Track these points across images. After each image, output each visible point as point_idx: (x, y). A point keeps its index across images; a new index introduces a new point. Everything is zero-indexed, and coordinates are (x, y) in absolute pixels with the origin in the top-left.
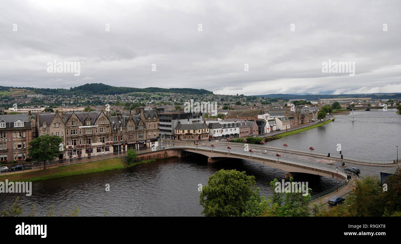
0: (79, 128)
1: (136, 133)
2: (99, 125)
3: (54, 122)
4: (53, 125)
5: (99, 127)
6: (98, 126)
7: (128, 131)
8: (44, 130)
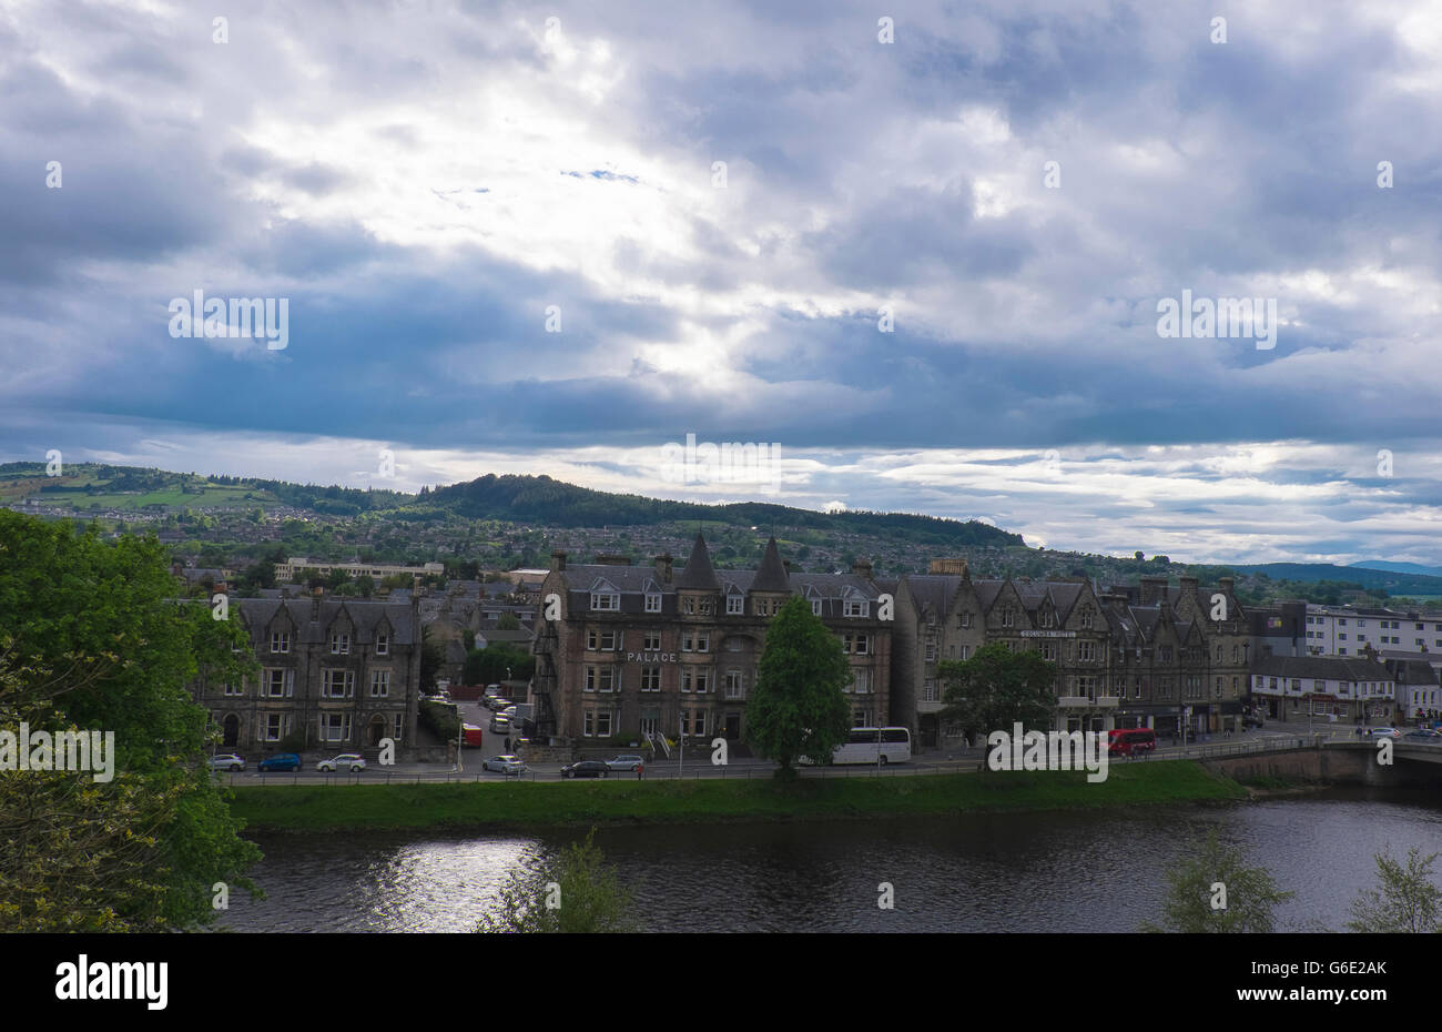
0: (1020, 637)
1: (1181, 674)
2: (1076, 631)
3: (958, 609)
4: (954, 620)
5: (1076, 638)
6: (1074, 634)
7: (1156, 665)
8: (930, 635)
